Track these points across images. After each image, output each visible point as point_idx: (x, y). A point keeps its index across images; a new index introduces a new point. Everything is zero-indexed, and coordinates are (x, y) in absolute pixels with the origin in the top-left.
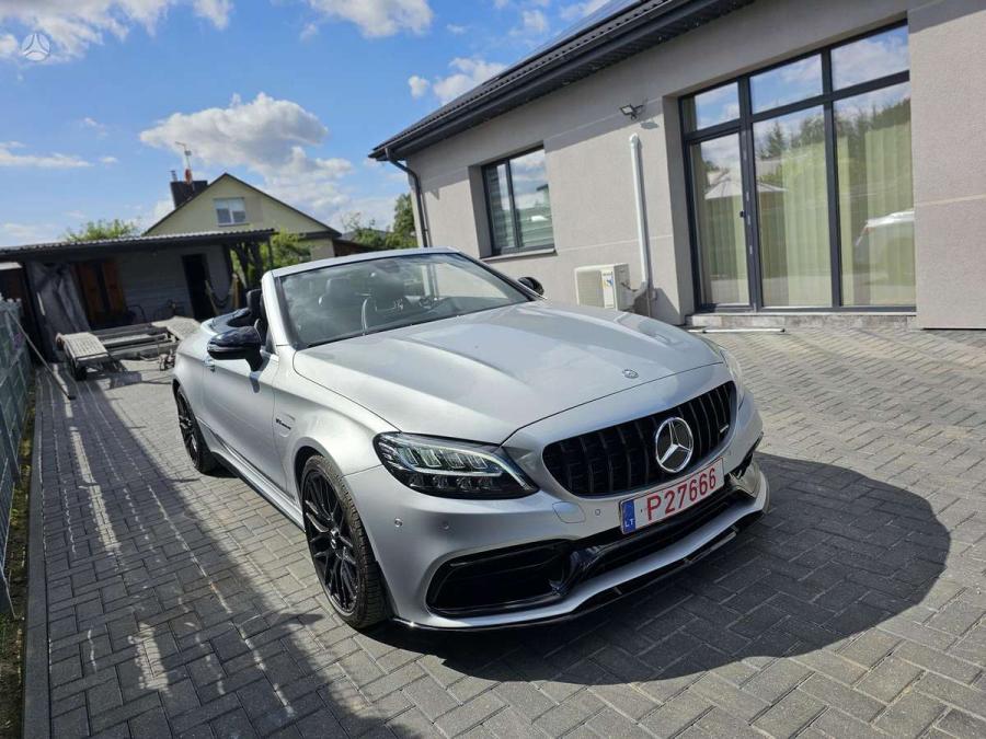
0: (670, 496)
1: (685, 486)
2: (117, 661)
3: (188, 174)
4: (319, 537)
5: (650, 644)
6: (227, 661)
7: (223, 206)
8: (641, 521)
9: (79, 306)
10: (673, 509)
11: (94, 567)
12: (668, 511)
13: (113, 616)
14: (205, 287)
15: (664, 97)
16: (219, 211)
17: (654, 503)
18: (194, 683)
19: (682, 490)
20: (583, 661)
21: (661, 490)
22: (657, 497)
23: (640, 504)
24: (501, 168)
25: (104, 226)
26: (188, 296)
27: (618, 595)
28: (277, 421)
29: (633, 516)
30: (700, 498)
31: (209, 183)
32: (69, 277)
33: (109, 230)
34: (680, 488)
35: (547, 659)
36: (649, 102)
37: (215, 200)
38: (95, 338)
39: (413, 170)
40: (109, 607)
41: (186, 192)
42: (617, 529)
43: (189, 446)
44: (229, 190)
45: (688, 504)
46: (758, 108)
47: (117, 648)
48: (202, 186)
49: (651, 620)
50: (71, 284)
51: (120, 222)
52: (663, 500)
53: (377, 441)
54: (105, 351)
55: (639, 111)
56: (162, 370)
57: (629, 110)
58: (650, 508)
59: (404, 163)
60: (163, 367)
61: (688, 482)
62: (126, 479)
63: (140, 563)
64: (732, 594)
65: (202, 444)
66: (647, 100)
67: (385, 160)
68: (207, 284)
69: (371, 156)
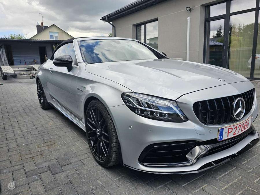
0: (236, 128)
1: (241, 125)
2: (13, 170)
3: (42, 23)
4: (92, 131)
5: (225, 186)
6: (55, 174)
7: (51, 34)
8: (225, 137)
9: (6, 58)
10: (236, 134)
11: (6, 136)
12: (234, 134)
13: (12, 153)
14: (45, 57)
15: (201, 5)
16: (50, 35)
17: (230, 130)
18: (43, 182)
19: (240, 127)
20: (199, 189)
21: (233, 125)
22: (232, 128)
23: (225, 131)
24: (143, 27)
25: (16, 36)
26: (40, 59)
27: (213, 165)
28: (78, 89)
29: (222, 135)
30: (244, 131)
31: (48, 27)
32: (3, 48)
33: (17, 37)
34: (239, 126)
35: (183, 187)
36: (195, 7)
37: (50, 32)
38: (11, 67)
39: (114, 25)
40: (10, 150)
41: (41, 29)
42: (216, 139)
43: (40, 100)
44: (54, 29)
45: (240, 132)
46: (232, 11)
47: (13, 165)
48: (46, 27)
49: (222, 176)
50: (4, 51)
51: (20, 35)
52: (233, 129)
53: (123, 95)
54: (13, 71)
55: (192, 9)
56: (31, 79)
57: (189, 9)
58: (229, 132)
59: (111, 23)
60: (31, 78)
61: (242, 124)
62: (18, 109)
63: (22, 136)
64: (252, 168)
65: (45, 99)
66: (195, 6)
67: (106, 21)
68: (46, 56)
69: (101, 20)
